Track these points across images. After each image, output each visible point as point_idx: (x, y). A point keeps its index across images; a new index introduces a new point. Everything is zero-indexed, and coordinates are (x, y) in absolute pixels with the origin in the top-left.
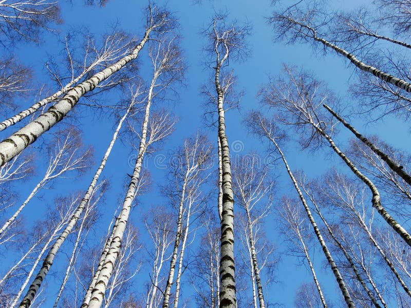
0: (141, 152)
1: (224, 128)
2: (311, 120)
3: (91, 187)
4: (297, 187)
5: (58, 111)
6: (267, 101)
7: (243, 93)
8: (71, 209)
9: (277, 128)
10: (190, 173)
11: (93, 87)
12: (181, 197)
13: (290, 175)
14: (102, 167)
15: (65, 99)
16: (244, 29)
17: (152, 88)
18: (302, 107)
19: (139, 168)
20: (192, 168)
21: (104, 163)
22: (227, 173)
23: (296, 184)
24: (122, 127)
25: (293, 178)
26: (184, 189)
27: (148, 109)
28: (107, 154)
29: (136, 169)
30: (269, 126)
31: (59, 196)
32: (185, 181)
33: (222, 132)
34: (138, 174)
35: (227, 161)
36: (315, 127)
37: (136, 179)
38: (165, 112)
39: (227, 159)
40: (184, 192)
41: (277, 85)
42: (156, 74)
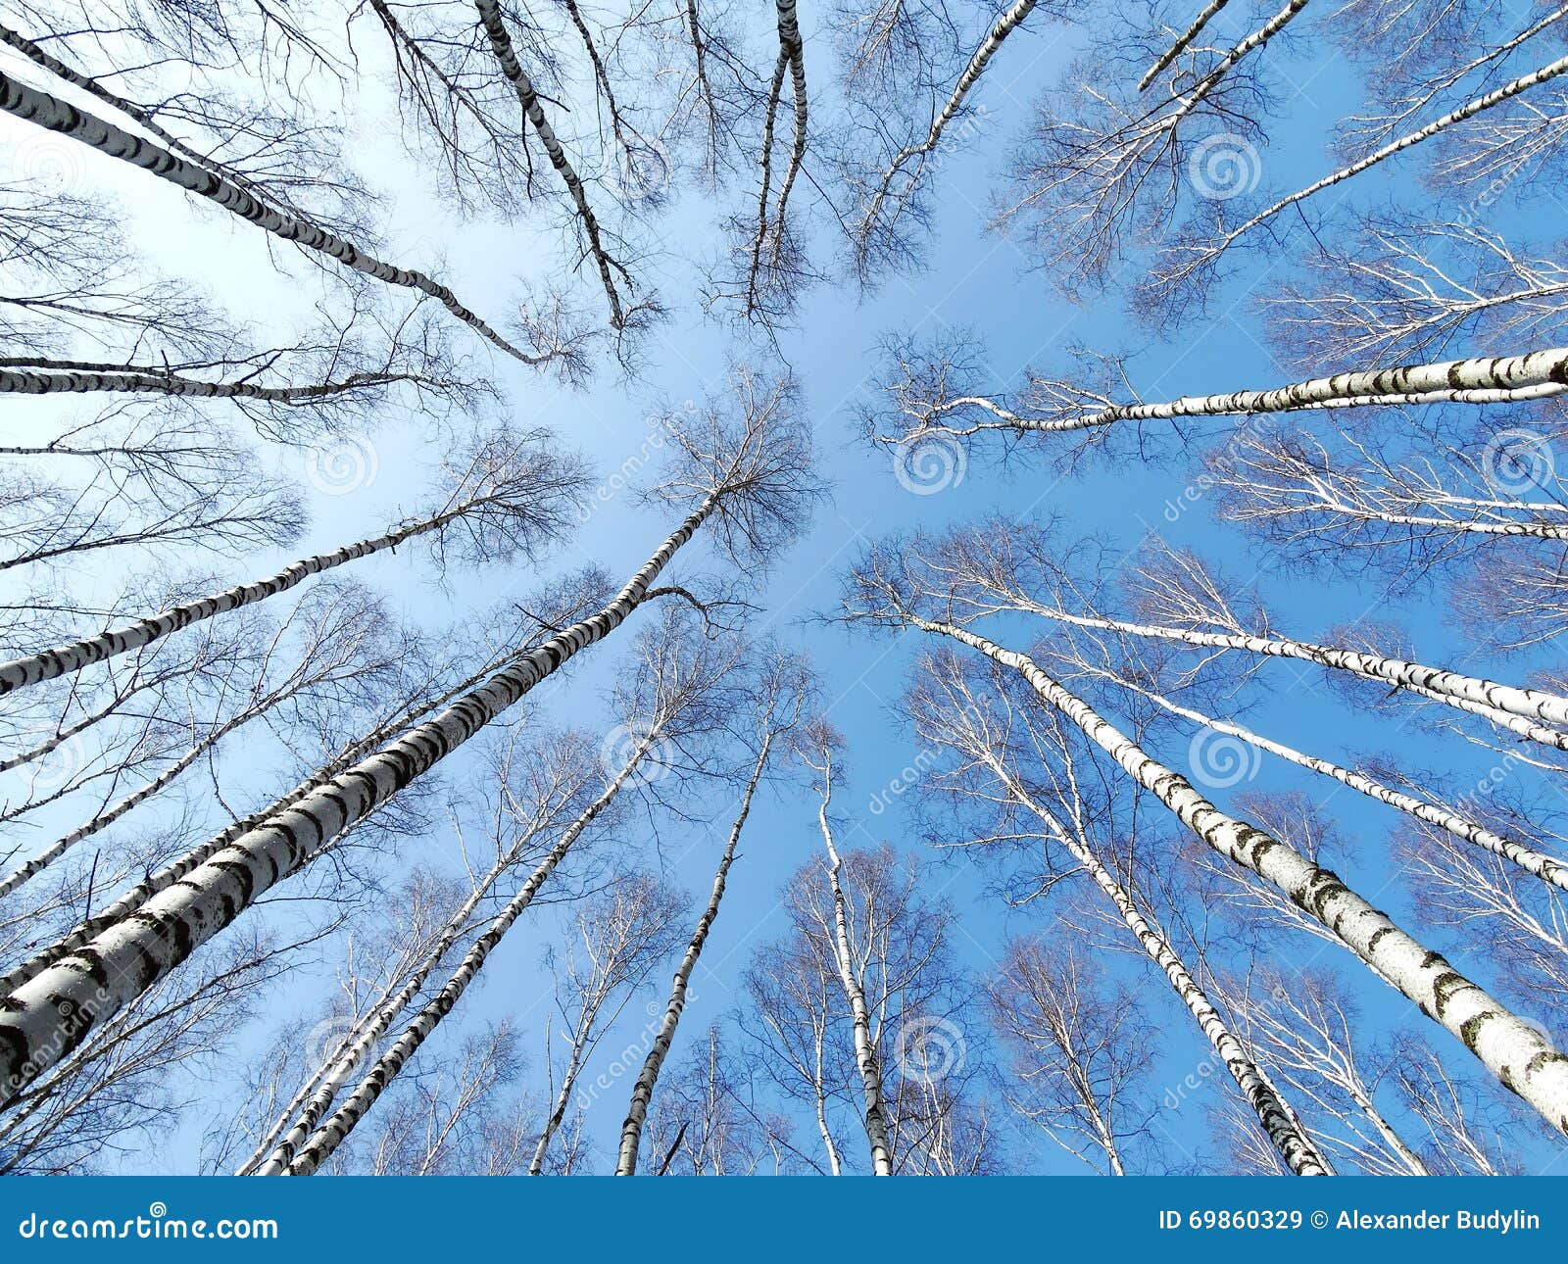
0: (1300, 654)
1: (1255, 395)
2: (1166, 123)
3: (1420, 812)
4: (1418, 136)
5: (1313, 884)
6: (1098, 272)
7: (1077, 348)
8: (1460, 881)
9: (1186, 228)
10: (1342, 501)
11: (1178, 780)
12: (1434, 528)
13: (1368, 165)
14: (1341, 774)
15: (1257, 860)
16: (897, 355)
17: (1068, 618)
18: (1116, 159)
19: (1366, 659)
20: (1322, 494)
21: (1327, 768)
22: (1452, 373)
23: (1406, 141)
24: (1194, 708)
25: (1379, 154)
26: (1402, 519)
27: (1139, 630)
28: (1293, 755)
29: (1370, 668)
30: (1179, 256)
31: (1410, 913)
32: (1371, 516)
33: (1269, 399)
34: (1387, 665)
35: (1400, 377)
36: (1189, 109)
37: (1411, 668)
38: (1131, 580)
39: (1388, 377)
40: (1415, 520)
41: (1048, 246)
42: (1024, 605)
